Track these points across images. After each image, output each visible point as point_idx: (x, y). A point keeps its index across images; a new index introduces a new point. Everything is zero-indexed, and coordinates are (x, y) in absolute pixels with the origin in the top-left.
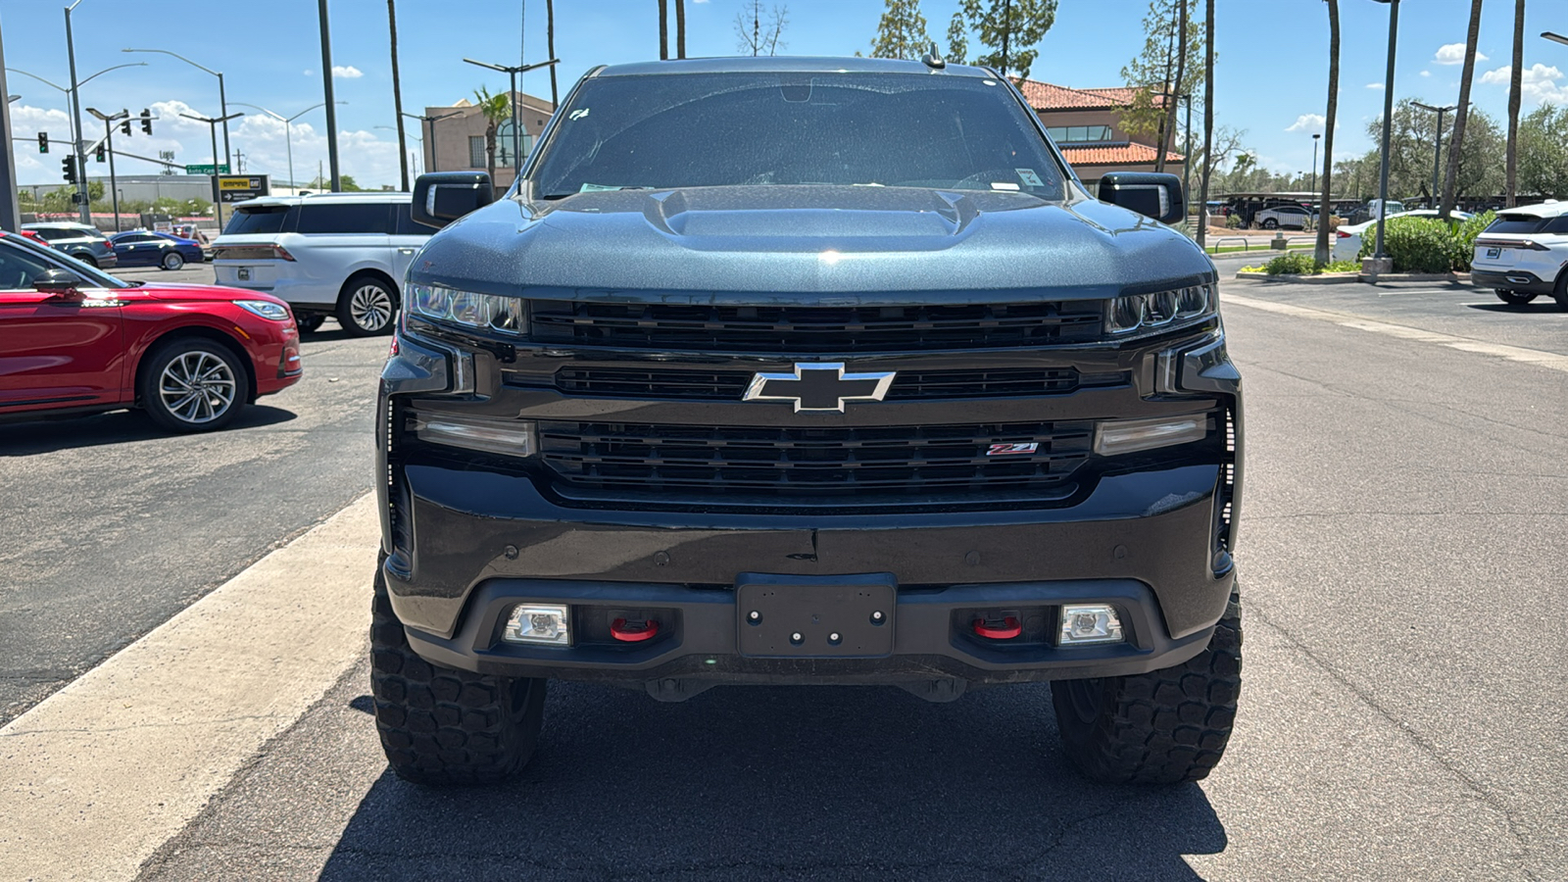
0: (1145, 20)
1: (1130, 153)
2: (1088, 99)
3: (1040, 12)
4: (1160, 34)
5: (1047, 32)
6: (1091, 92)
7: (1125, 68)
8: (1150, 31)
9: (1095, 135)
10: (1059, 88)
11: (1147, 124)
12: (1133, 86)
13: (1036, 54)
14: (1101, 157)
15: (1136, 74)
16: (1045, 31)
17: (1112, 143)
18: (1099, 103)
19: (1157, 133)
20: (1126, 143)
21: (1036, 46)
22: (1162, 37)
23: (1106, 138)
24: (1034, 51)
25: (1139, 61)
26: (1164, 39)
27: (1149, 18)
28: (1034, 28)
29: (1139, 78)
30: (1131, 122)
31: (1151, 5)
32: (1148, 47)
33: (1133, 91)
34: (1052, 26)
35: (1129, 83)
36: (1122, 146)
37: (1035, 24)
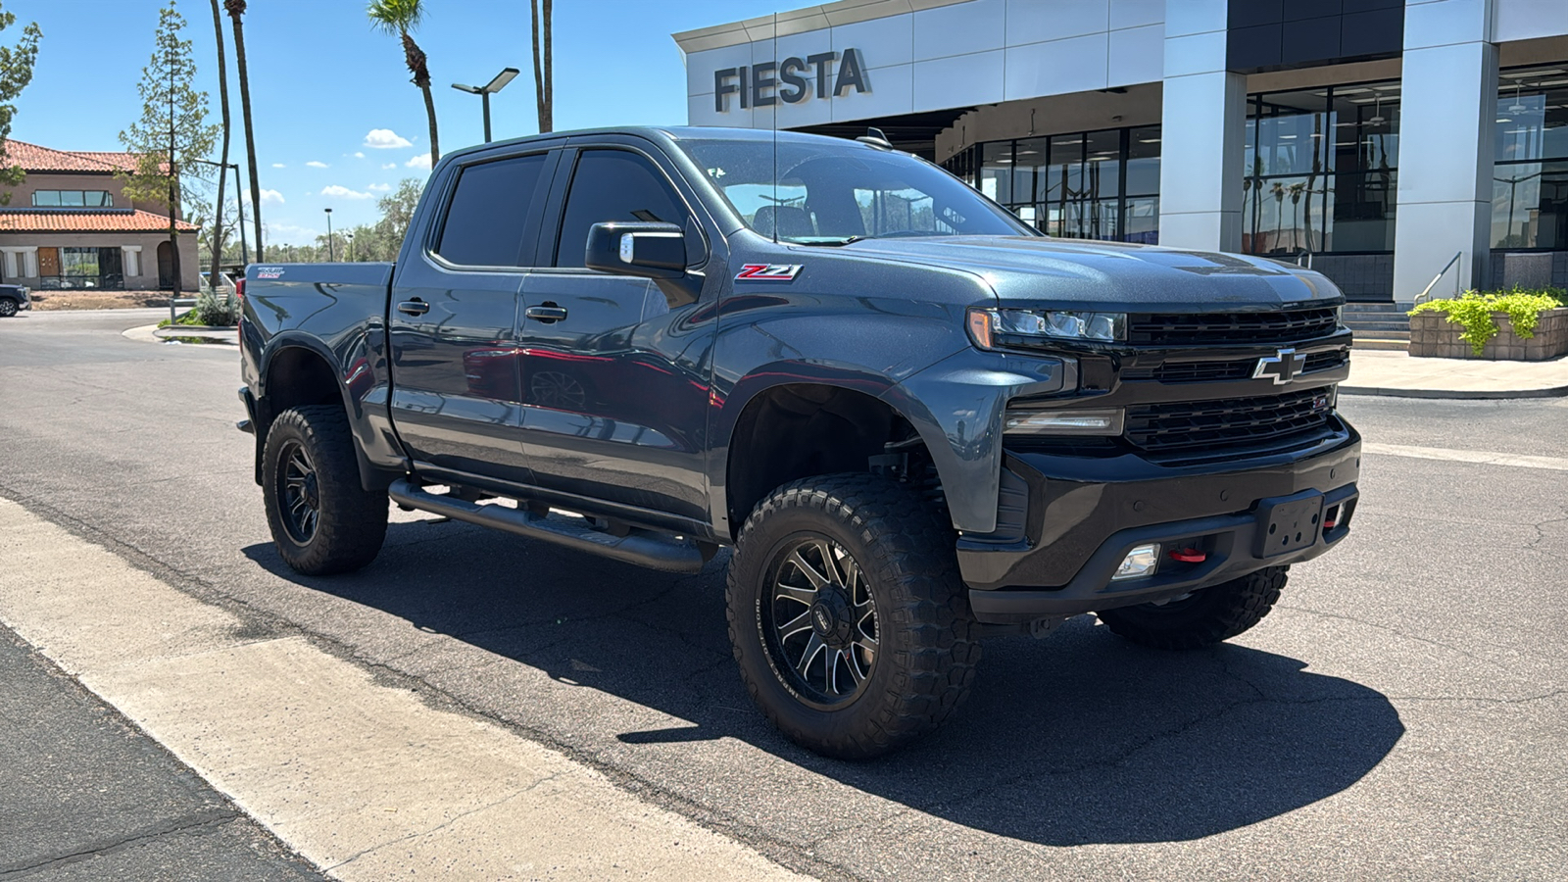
0: (140, 85)
1: (137, 220)
2: (80, 162)
3: (15, 65)
4: (158, 100)
5: (25, 87)
6: (83, 155)
7: (123, 133)
8: (146, 97)
9: (94, 199)
10: (41, 148)
11: (153, 192)
12: (135, 152)
13: (15, 111)
14: (106, 224)
15: (138, 139)
16: (22, 86)
17: (115, 210)
18: (92, 167)
19: (168, 201)
20: (130, 210)
21: (13, 101)
22: (159, 104)
23: (106, 204)
24: (12, 106)
25: (140, 126)
26: (163, 105)
27: (145, 83)
28: (9, 81)
29: (141, 144)
30: (137, 189)
31: (145, 70)
32: (148, 113)
33: (135, 158)
34: (30, 82)
35: (129, 149)
36: (127, 214)
37: (10, 77)
